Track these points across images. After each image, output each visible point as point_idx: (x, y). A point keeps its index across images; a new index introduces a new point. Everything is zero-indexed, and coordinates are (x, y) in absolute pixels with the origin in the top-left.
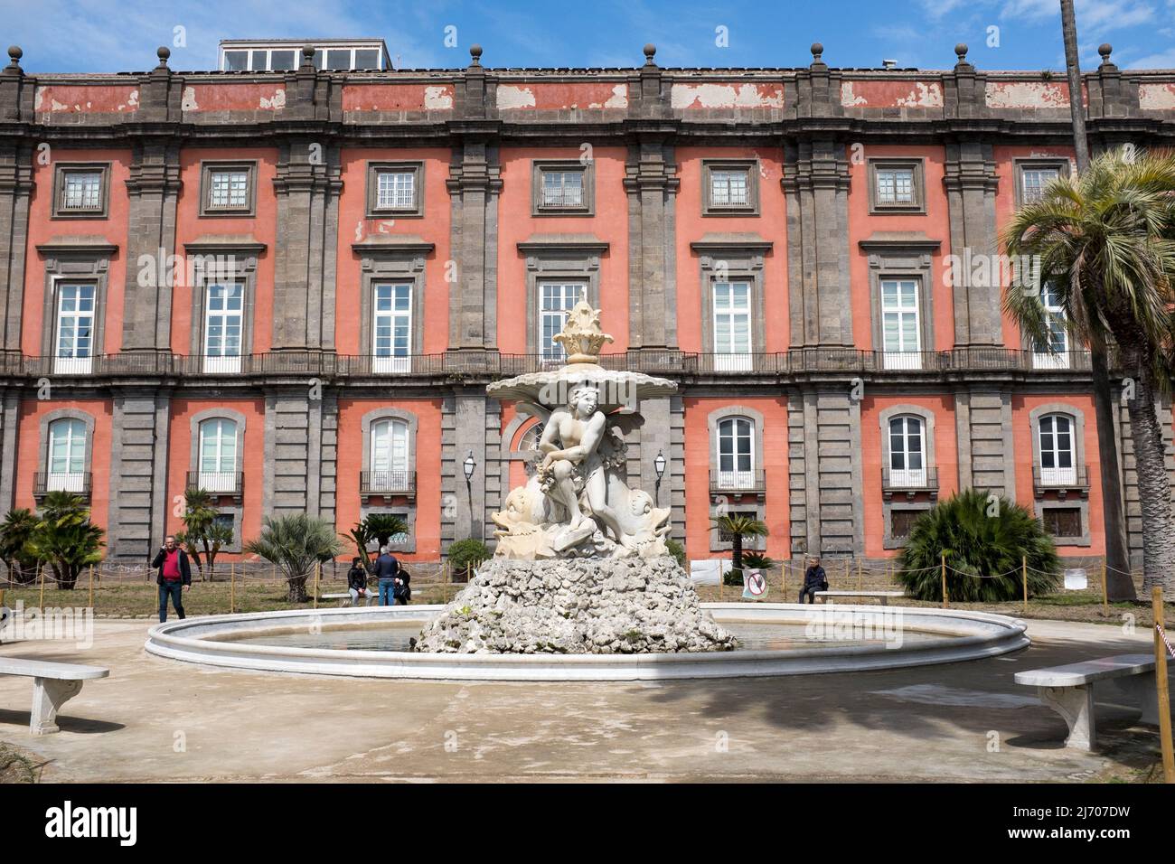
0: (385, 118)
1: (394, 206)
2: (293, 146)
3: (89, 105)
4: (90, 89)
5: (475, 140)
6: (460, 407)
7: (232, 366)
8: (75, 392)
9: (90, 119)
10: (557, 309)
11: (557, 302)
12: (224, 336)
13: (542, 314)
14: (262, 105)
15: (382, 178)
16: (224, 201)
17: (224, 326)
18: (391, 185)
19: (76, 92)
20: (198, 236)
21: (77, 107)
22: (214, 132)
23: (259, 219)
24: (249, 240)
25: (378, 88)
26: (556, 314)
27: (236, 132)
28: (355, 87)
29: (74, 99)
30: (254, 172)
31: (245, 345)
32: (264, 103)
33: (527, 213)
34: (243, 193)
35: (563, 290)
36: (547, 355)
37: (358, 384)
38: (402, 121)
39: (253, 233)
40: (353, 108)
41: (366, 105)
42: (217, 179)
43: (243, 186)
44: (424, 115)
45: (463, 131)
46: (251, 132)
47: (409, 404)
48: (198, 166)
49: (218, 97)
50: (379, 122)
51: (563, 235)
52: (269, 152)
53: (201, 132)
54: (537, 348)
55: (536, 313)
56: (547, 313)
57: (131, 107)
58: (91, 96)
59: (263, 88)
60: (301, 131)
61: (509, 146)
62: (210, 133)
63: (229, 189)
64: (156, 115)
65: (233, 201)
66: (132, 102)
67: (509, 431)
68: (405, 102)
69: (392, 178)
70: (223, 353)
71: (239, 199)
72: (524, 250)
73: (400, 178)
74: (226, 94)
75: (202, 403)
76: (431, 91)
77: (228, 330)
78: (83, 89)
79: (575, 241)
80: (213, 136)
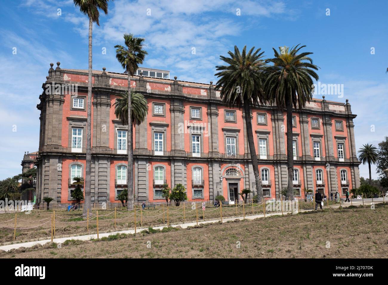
0: (193, 96)
1: (195, 117)
2: (175, 101)
3: (123, 84)
4: (123, 80)
5: (214, 104)
6: (213, 165)
7: (161, 154)
8: (124, 159)
9: (124, 88)
10: (230, 143)
11: (230, 142)
12: (159, 146)
13: (227, 145)
14: (165, 89)
15: (193, 110)
16: (157, 112)
17: (159, 143)
18: (194, 112)
19: (120, 81)
20: (152, 121)
21: (120, 85)
22: (157, 95)
23: (166, 118)
24: (165, 123)
25: (191, 88)
26: (230, 145)
27: (162, 96)
28: (186, 88)
29: (119, 82)
30: (165, 106)
31: (164, 148)
32: (166, 89)
33: (223, 121)
34: (162, 111)
35: (231, 139)
36: (228, 154)
37: (191, 159)
38: (196, 97)
39: (165, 121)
40: (185, 93)
41: (188, 92)
42: (155, 107)
43: (162, 109)
44: (201, 96)
45: (213, 102)
46: (166, 96)
47: (201, 164)
48: (151, 103)
49: (155, 86)
50: (191, 97)
51: (231, 127)
52: (169, 101)
53: (154, 95)
54: (226, 153)
55: (226, 145)
56: (228, 144)
57: (134, 86)
58: (123, 82)
59: (166, 85)
60: (178, 98)
61: (220, 106)
62: (156, 95)
63: (158, 110)
64: (142, 89)
65: (160, 113)
66: (134, 85)
67: (223, 171)
68: (196, 92)
69: (194, 110)
70: (159, 150)
71: (161, 112)
72: (223, 130)
73: (196, 111)
74: (157, 85)
75: (155, 163)
76: (202, 91)
77: (160, 145)
78: (121, 80)
79: (233, 129)
80: (156, 96)
